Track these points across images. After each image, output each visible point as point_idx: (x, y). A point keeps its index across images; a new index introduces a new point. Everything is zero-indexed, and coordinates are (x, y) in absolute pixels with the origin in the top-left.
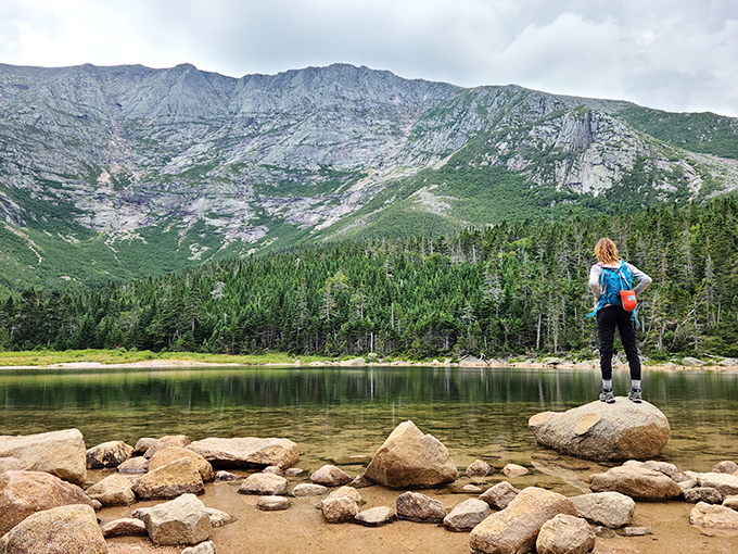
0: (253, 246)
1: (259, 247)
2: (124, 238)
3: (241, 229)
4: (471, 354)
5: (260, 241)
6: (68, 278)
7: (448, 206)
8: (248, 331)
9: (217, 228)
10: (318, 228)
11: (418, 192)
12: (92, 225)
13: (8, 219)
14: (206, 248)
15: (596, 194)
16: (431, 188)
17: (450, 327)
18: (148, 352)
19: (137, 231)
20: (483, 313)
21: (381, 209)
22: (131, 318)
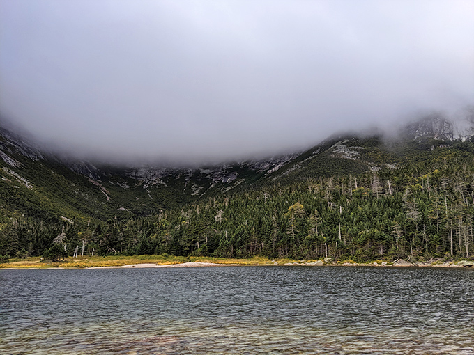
0: (229, 185)
1: (233, 185)
2: (154, 184)
3: (222, 175)
4: (402, 258)
5: (234, 181)
6: (123, 209)
7: (357, 153)
8: (242, 243)
9: (207, 175)
10: (270, 171)
11: (335, 145)
12: (136, 177)
13: (91, 176)
14: (201, 188)
15: (464, 140)
16: (345, 142)
17: (383, 239)
18: (181, 258)
19: (161, 179)
20: (408, 229)
21: (310, 158)
22: (167, 236)
